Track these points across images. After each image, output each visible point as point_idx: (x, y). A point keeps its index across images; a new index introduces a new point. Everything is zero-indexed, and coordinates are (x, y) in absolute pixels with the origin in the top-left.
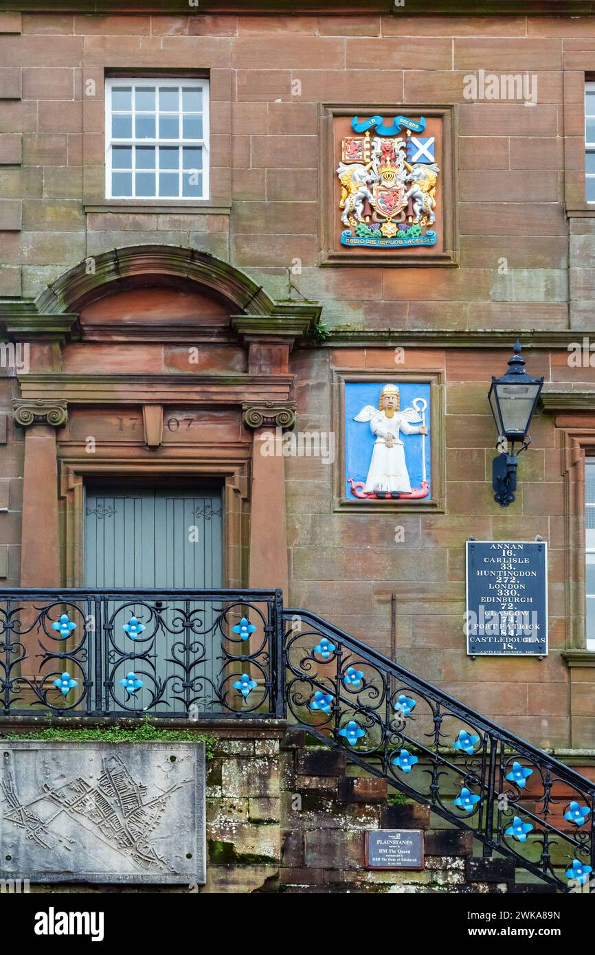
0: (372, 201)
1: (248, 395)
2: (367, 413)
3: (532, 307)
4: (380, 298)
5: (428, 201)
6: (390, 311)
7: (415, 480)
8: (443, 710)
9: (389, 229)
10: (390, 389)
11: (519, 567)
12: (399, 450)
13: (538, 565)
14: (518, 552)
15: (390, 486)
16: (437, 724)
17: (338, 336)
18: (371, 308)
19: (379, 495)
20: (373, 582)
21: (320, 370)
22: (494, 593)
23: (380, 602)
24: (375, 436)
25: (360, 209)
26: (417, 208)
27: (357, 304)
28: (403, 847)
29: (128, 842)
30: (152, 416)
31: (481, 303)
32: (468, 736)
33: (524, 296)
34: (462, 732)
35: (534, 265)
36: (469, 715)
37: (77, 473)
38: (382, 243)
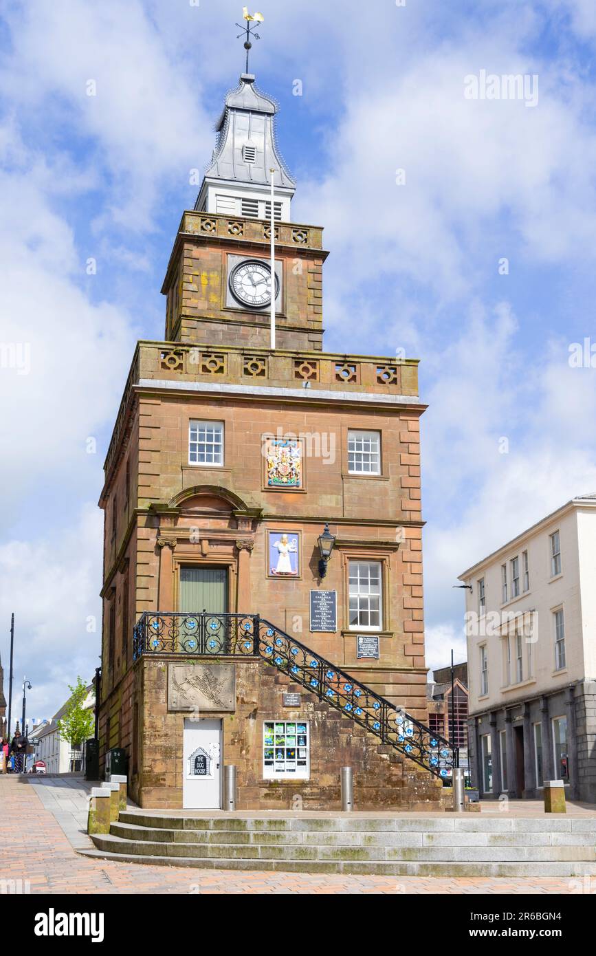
0: (279, 470)
1: (238, 537)
2: (277, 544)
3: (331, 508)
4: (281, 504)
5: (299, 470)
6: (285, 508)
7: (293, 568)
8: (307, 653)
9: (285, 479)
10: (285, 536)
11: (327, 600)
12: (288, 557)
13: (333, 599)
14: (327, 595)
15: (284, 571)
16: (305, 658)
17: (267, 517)
18: (279, 507)
19: (280, 573)
20: (279, 604)
21: (263, 527)
22: (319, 609)
23: (281, 611)
24: (280, 552)
25: (275, 472)
26: (294, 472)
27: (274, 505)
28: (295, 699)
29: (211, 697)
30: (205, 543)
31: (315, 506)
32: (315, 662)
33: (328, 504)
34: (313, 661)
35: (332, 494)
36: (315, 655)
37: (179, 563)
38: (282, 484)
